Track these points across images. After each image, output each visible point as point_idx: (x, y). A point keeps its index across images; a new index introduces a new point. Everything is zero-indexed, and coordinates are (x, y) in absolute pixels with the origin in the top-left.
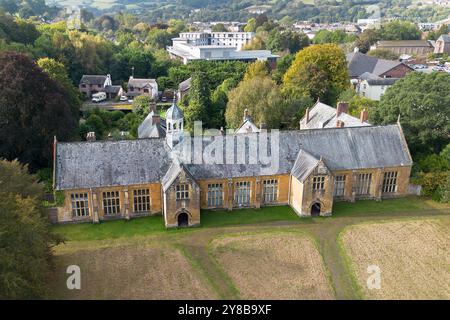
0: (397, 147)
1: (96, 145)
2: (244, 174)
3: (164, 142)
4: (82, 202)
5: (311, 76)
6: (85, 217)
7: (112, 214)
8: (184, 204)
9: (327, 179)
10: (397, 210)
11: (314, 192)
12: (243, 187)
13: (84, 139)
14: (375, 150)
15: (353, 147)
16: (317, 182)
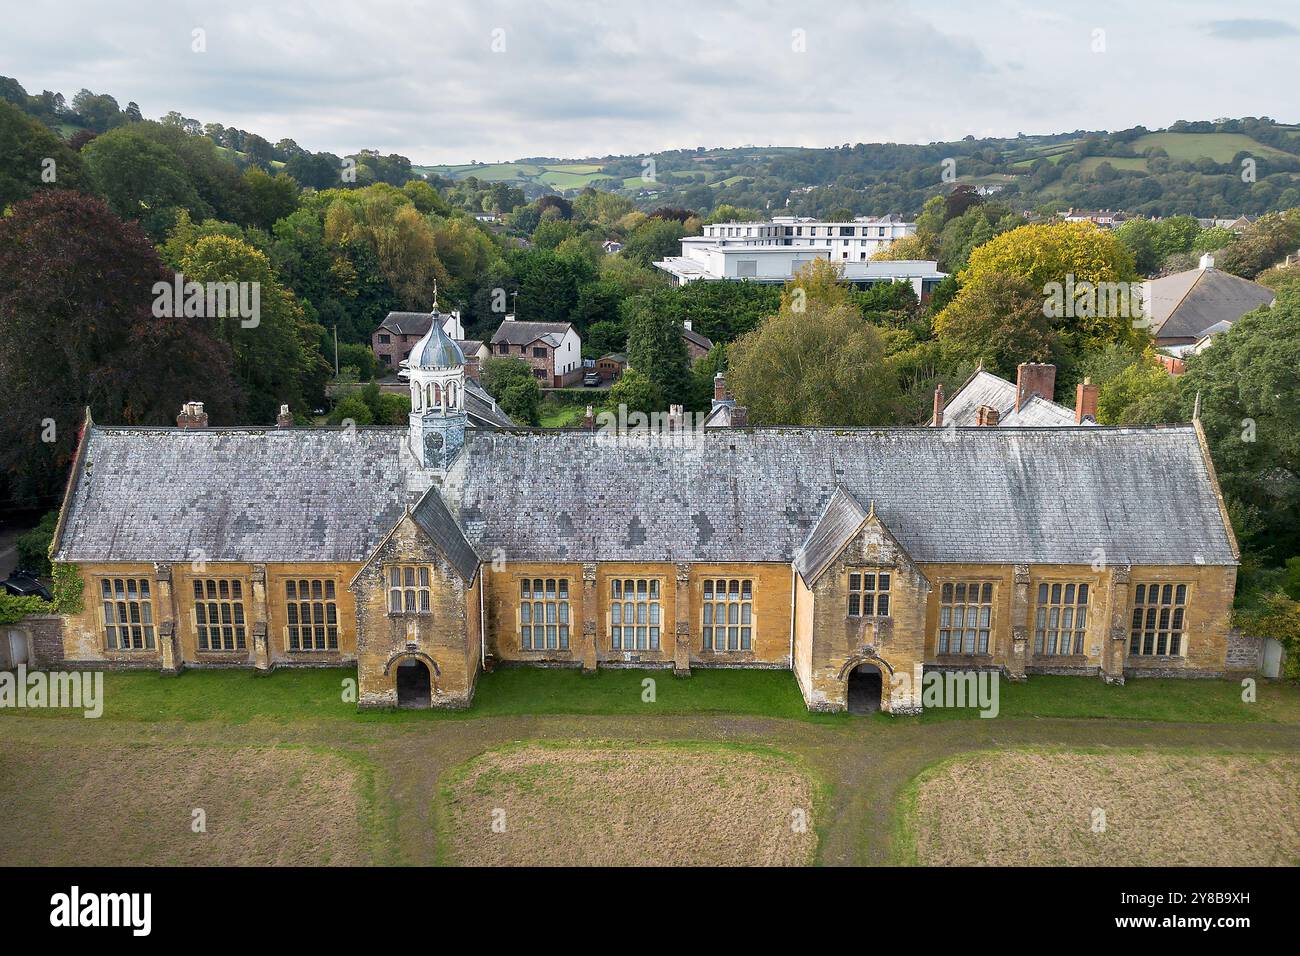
0: (1185, 502)
1: (200, 441)
2: (637, 553)
3: (403, 442)
4: (134, 605)
5: (1003, 311)
6: (142, 652)
7: (222, 652)
8: (413, 629)
9: (897, 582)
10: (1173, 716)
11: (853, 625)
12: (635, 597)
13: (171, 420)
14: (1102, 506)
15: (1023, 490)
16: (862, 591)
